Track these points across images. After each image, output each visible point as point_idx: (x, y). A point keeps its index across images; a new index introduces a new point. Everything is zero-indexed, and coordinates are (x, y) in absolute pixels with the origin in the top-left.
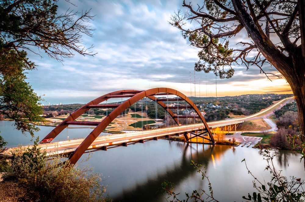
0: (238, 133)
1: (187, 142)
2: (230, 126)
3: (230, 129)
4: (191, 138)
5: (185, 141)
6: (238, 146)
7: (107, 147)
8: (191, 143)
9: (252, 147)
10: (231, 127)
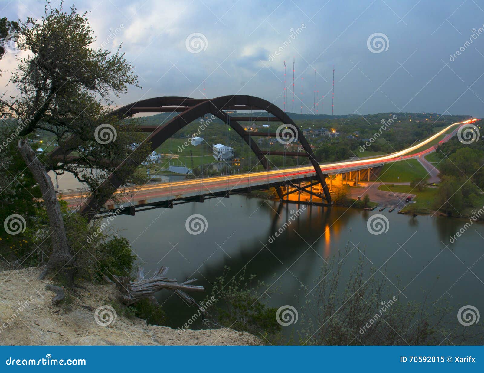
0: (373, 185)
1: (280, 201)
2: (360, 172)
3: (358, 176)
4: (288, 194)
5: (276, 199)
6: (373, 209)
7: (136, 209)
8: (288, 202)
9: (399, 213)
10: (361, 174)
